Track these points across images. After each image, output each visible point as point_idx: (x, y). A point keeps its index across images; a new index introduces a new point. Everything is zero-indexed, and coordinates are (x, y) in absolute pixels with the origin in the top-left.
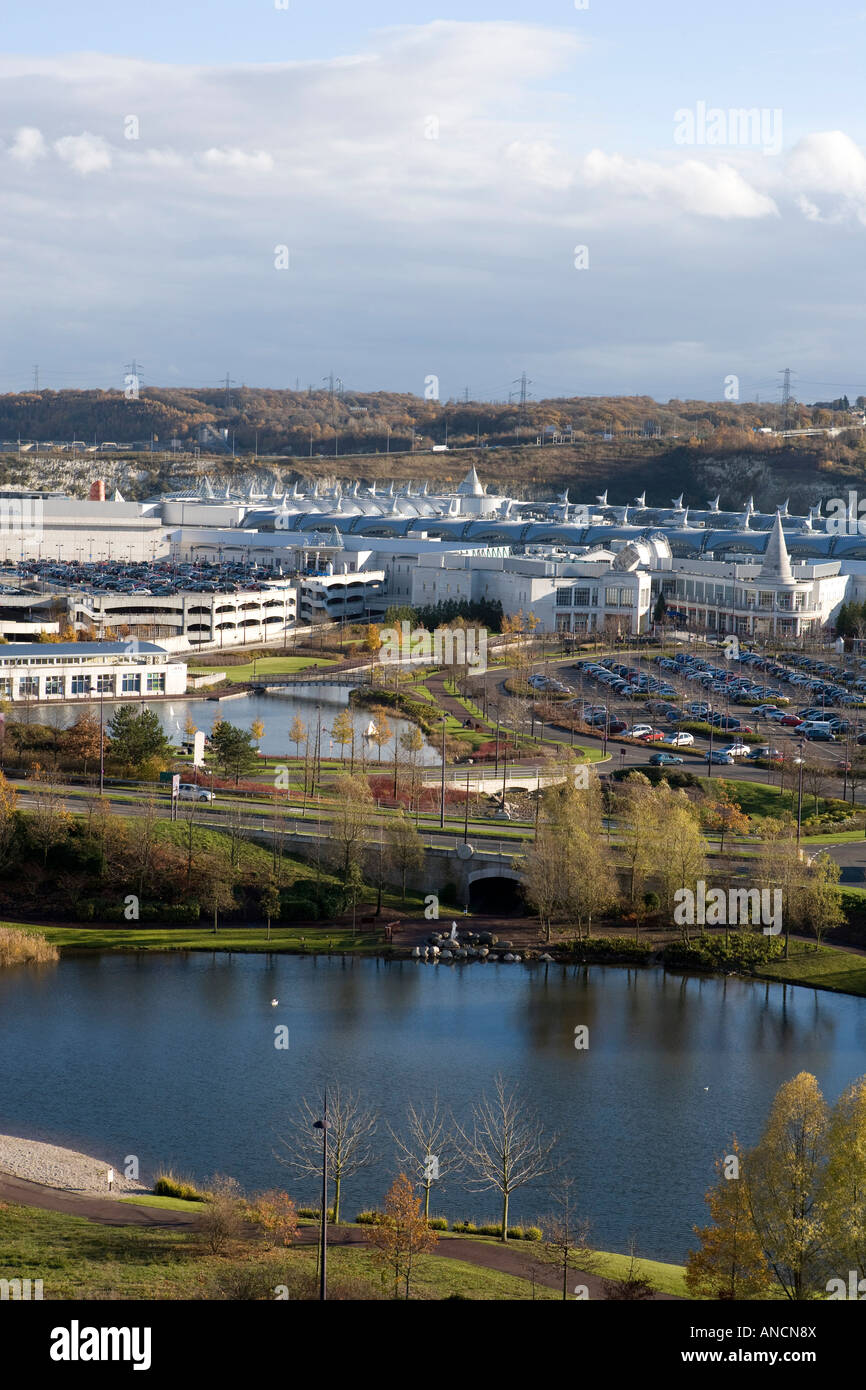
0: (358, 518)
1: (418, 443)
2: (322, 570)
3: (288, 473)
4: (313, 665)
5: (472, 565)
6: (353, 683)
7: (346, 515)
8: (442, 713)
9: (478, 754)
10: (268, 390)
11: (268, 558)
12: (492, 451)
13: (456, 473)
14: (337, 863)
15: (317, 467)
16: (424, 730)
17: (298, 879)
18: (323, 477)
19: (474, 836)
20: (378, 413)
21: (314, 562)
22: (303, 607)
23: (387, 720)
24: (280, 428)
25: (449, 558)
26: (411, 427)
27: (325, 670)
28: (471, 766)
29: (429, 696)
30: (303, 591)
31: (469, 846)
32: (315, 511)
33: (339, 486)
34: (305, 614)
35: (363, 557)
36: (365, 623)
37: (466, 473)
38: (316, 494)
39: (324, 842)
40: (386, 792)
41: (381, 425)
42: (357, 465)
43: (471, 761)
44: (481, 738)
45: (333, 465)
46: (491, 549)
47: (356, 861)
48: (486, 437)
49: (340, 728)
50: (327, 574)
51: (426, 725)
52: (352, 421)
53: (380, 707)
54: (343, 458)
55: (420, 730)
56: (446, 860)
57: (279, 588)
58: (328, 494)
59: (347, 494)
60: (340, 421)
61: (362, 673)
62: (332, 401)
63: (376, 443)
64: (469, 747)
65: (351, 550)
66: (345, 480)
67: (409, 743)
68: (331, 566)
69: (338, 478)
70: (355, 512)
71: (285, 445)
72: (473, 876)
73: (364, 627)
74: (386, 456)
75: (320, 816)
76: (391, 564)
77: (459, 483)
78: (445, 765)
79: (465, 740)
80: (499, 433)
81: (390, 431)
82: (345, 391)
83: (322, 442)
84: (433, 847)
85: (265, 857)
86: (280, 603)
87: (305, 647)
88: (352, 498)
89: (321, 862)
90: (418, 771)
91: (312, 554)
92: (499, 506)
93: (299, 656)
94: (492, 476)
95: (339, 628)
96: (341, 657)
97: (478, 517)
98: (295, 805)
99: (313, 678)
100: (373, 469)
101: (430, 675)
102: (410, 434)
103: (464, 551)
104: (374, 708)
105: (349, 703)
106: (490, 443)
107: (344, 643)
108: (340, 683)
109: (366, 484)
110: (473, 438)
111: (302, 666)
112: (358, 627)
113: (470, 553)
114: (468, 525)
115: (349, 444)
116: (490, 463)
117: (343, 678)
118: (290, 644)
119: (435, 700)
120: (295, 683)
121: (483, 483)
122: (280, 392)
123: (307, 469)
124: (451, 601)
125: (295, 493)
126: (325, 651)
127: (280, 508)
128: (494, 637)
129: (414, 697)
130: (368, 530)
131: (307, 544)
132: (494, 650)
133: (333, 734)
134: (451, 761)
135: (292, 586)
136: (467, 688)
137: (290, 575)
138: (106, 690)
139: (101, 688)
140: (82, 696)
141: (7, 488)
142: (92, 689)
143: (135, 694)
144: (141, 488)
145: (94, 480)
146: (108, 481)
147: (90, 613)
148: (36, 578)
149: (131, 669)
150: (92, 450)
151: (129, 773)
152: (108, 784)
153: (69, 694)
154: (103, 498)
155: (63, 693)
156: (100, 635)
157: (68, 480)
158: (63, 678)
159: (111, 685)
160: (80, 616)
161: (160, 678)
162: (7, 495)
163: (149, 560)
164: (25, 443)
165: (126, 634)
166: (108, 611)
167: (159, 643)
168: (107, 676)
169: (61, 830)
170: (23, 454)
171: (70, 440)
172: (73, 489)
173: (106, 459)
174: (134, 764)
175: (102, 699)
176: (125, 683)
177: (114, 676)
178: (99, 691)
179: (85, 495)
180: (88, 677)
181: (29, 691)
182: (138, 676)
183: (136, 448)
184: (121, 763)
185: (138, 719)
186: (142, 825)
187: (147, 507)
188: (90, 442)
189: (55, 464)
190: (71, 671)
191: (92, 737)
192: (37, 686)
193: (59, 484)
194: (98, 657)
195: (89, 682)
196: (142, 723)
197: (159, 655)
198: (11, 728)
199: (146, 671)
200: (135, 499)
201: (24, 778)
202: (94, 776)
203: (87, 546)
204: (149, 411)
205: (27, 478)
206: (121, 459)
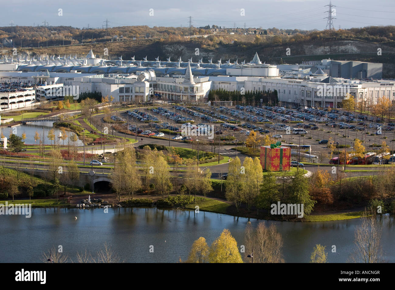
0: (55, 67)
1: (73, 42)
2: (43, 84)
3: (32, 53)
4: (41, 115)
5: (92, 81)
6: (54, 120)
7: (50, 66)
8: (83, 129)
9: (95, 142)
10: (25, 27)
11: (26, 81)
12: (97, 44)
13: (86, 51)
14: (51, 178)
15: (41, 51)
16: (78, 135)
17: (39, 184)
18: (43, 54)
19: (95, 168)
20: (60, 33)
21: (41, 81)
22: (37, 96)
23: (65, 132)
24: (29, 39)
25: (84, 79)
26: (71, 37)
27: (45, 116)
28: (93, 145)
29: (79, 124)
30: (37, 91)
31: (93, 171)
32: (40, 65)
33: (48, 57)
34: (38, 98)
35: (56, 79)
36: (57, 100)
37: (89, 51)
38: (41, 59)
39: (47, 172)
40: (66, 155)
41: (61, 36)
42: (54, 50)
43: (93, 144)
44: (96, 137)
45: (46, 50)
46: (97, 75)
47: (57, 177)
48: (95, 39)
49: (50, 135)
50: (45, 85)
51: (78, 133)
52: (52, 36)
53: (63, 128)
54: (49, 48)
55: (76, 135)
56: (86, 176)
57: (30, 90)
58: (45, 59)
59: (50, 59)
60: (48, 36)
61: (57, 117)
62: (45, 29)
63: (60, 43)
64: (92, 140)
65: (53, 77)
66: (50, 55)
67: (73, 139)
68: (46, 82)
69: (47, 54)
70: (53, 65)
71: (30, 44)
72: (95, 181)
73: (57, 102)
74: (63, 46)
75: (45, 163)
76: (65, 81)
77: (87, 55)
78: (85, 146)
79: (91, 137)
80: (99, 38)
81: (64, 38)
82: (49, 26)
83: (42, 43)
84: (82, 172)
85: (28, 177)
86: (30, 95)
87: (38, 109)
88: (52, 60)
89: (46, 178)
90: (76, 148)
91: (40, 79)
92: (100, 62)
93: (36, 112)
94: (98, 52)
95: (49, 102)
96: (50, 112)
97: (93, 65)
98: (37, 160)
99: (41, 119)
100: (59, 51)
101: (79, 117)
102: (71, 39)
103: (89, 76)
104: (61, 128)
105: (53, 127)
106: (96, 41)
107: (51, 107)
108: (50, 120)
109: (57, 56)
110: (91, 40)
111: (37, 115)
112: (56, 102)
113: (91, 77)
114: (90, 68)
115: (51, 43)
116: (97, 48)
117: (51, 119)
118: (33, 108)
119: (81, 125)
120: (35, 121)
121: (94, 54)
122: (29, 27)
123: (37, 51)
124: (85, 92)
125: (34, 60)
126: (45, 110)
127: (29, 64)
128: (99, 104)
129: (74, 124)
130: (58, 71)
131: (38, 75)
132: (99, 108)
133: (48, 137)
134: (86, 144)
135: (34, 89)
136: (91, 120)
137: (33, 86)
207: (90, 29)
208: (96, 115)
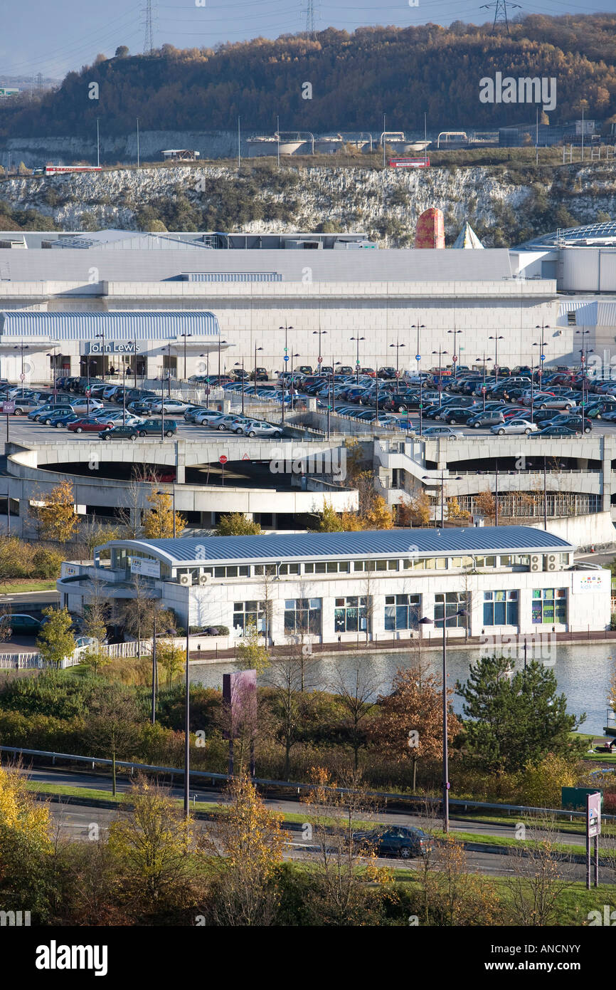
138: (451, 624)
139: (442, 617)
140: (405, 634)
141: (256, 228)
142: (425, 621)
143: (509, 630)
144: (515, 221)
145: (422, 208)
146: (450, 208)
147: (418, 471)
148: (313, 404)
149: (500, 581)
150: (419, 147)
151: (499, 788)
152: (459, 811)
153: (380, 632)
154: (440, 243)
155: (368, 630)
156: (437, 514)
157: (373, 210)
158: (367, 600)
159: (461, 613)
160: (400, 478)
161: (557, 598)
162: (256, 243)
163: (532, 362)
164: (287, 138)
165: (489, 512)
166: (453, 467)
167: (555, 528)
168: (452, 596)
169: (370, 903)
170: (286, 161)
171: (376, 128)
172: (383, 227)
173: (445, 164)
174: (511, 769)
175: (443, 641)
176: (488, 609)
177: (467, 596)
178: (438, 625)
179: (406, 238)
180: (417, 598)
181: (303, 627)
182: (515, 594)
183: (506, 141)
184: (484, 768)
185: (516, 679)
186: (528, 894)
187: (528, 258)
188: (415, 131)
189: (347, 178)
190: (384, 586)
191: (426, 717)
192: (317, 615)
193: (356, 217)
194: (436, 559)
195: (419, 607)
196: (525, 689)
197: (555, 552)
198: (269, 698)
199: (529, 585)
200: (504, 242)
201: (295, 798)
202: (432, 795)
203: (409, 338)
204: (531, 64)
205: (293, 207)
206: (475, 163)
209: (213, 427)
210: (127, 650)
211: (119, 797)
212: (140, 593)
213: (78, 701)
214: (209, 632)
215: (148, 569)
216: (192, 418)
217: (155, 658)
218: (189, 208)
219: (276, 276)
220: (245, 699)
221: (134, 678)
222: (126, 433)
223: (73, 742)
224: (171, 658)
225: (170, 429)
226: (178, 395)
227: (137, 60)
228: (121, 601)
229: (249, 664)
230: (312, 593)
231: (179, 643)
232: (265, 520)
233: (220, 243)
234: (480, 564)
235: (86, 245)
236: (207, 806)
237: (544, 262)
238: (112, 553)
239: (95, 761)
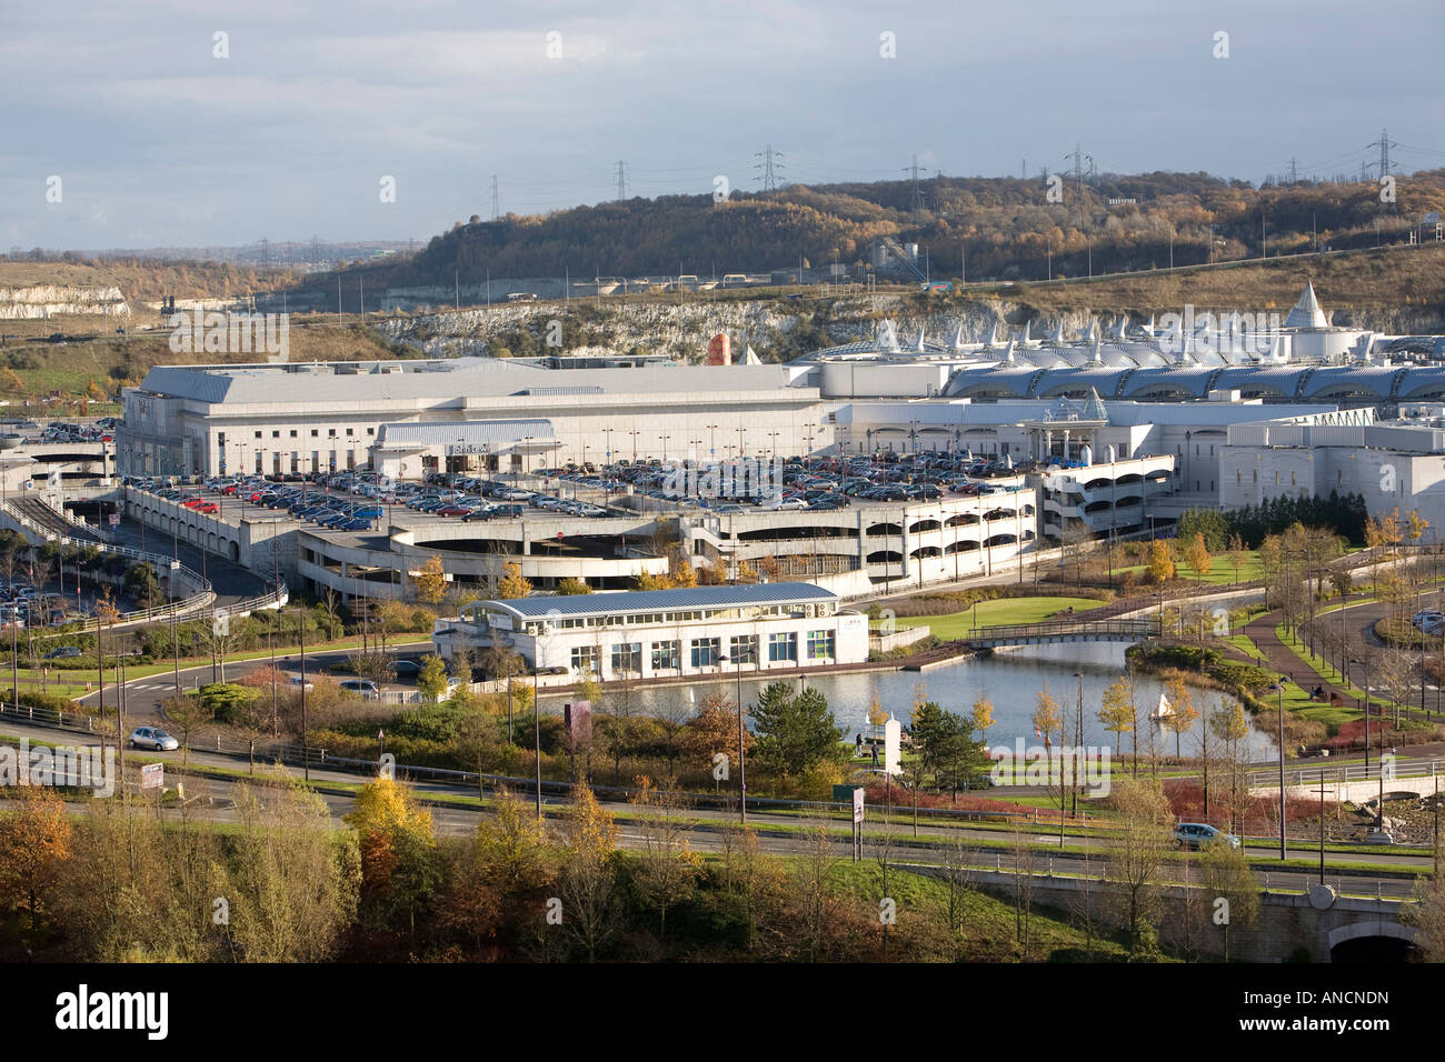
0: (1129, 374)
1: (1220, 251)
2: (1075, 460)
3: (1015, 308)
4: (1066, 609)
5: (1314, 439)
6: (1132, 636)
7: (1108, 369)
8: (1275, 677)
9: (1337, 741)
10: (979, 180)
11: (989, 443)
12: (1339, 257)
13: (1283, 295)
14: (1118, 921)
15: (1061, 296)
16: (1248, 705)
17: (1057, 947)
18: (1070, 311)
19: (1336, 872)
20: (1154, 205)
21: (1063, 445)
22: (1047, 517)
23: (1187, 691)
24: (999, 238)
25: (1275, 429)
26: (1207, 225)
27: (1085, 617)
28: (1325, 759)
29: (1254, 652)
30: (1045, 494)
31: (1329, 887)
32: (1060, 365)
33: (1096, 324)
34: (1050, 529)
35: (1139, 435)
36: (1146, 538)
37: (1298, 295)
38: (1061, 339)
39: (1098, 889)
40: (1191, 806)
41: (1159, 223)
42: (1124, 290)
43: (1326, 753)
44: (1340, 716)
45: (1085, 292)
46: (1343, 413)
47: (1147, 917)
48: (1327, 235)
49: (1112, 707)
50: (1083, 465)
51: (1251, 696)
52: (1113, 221)
53: (1175, 671)
54: (1101, 280)
55: (1241, 707)
56: (1292, 912)
57: (1008, 489)
58: (1079, 338)
59: (1109, 336)
60: (1094, 222)
61: (1146, 619)
62: (1080, 191)
63: (1153, 255)
64: (1322, 730)
65: (1121, 424)
66: (1104, 315)
67: (1223, 726)
68: (1089, 452)
69: (1094, 312)
70: (1123, 364)
71: (1009, 263)
72: (1337, 936)
73: (1145, 545)
74: (1169, 273)
75: (1088, 847)
76: (1184, 443)
77: (1287, 311)
78: (1285, 760)
79: (1315, 720)
80: (1349, 228)
81: (1173, 234)
82: (1100, 173)
83: (1067, 256)
84: (1271, 891)
85: (1003, 915)
86: (1010, 514)
87: (1053, 582)
88: (1117, 341)
89: (1092, 920)
90: (1242, 771)
91: (1058, 433)
92: (1354, 344)
93: (1044, 595)
94: (1344, 298)
95: (1106, 549)
96: (1111, 594)
97: (1320, 363)
98: (1047, 830)
99: (1068, 630)
100: (1148, 294)
101: (1253, 618)
102: (1205, 237)
103: (1300, 419)
104: (1166, 673)
105: (1127, 668)
106: (1334, 244)
107: (1114, 572)
108: (1111, 636)
109: (1139, 318)
110: (1306, 239)
111: (1049, 611)
112: (1137, 546)
113: (1311, 421)
114: (1306, 377)
115: (1109, 258)
116: (1335, 277)
117: (1115, 628)
118: (1028, 577)
119: (1264, 658)
120: (1039, 639)
121: (1326, 309)
122: (998, 181)
123: (1043, 299)
124: (1284, 498)
125: (1027, 340)
126: (1086, 586)
127: (1005, 364)
128: (1354, 553)
129: (1230, 655)
130: (1146, 391)
131: (1047, 416)
132: (1355, 573)
133: (1103, 717)
134: (1293, 754)
135: (1028, 485)
136: (1315, 635)
137: (1024, 467)
138: (744, 660)
139: (737, 656)
140: (707, 670)
141: (582, 352)
142: (723, 658)
143: (790, 664)
144: (786, 343)
145: (713, 334)
146: (735, 334)
147: (715, 541)
148: (631, 490)
149: (782, 626)
150: (709, 287)
151: (784, 788)
152: (753, 807)
153: (688, 668)
154: (728, 361)
155: (679, 667)
156: (731, 574)
157: (674, 336)
158: (677, 644)
159: (751, 652)
160: (701, 546)
161: (826, 638)
162: (582, 364)
163: (803, 453)
164: (607, 282)
165: (773, 572)
166: (742, 537)
167: (823, 583)
168: (744, 639)
169: (685, 879)
170: (605, 299)
171: (675, 273)
172: (682, 350)
173: (730, 299)
174: (793, 773)
175: (738, 675)
176: (773, 648)
177: (756, 638)
178: (733, 661)
179: (700, 358)
180: (716, 641)
181: (626, 666)
182: (794, 636)
183: (776, 281)
184: (772, 772)
185: (795, 702)
186: (808, 868)
187: (797, 372)
188: (706, 274)
189: (653, 312)
190: (689, 633)
191: (726, 734)
192: (638, 657)
193: (661, 342)
194: (730, 611)
195: (718, 648)
196: (802, 710)
197: (824, 601)
198: (601, 723)
199: (804, 629)
200: (778, 360)
201: (624, 800)
202: (731, 795)
203: (706, 436)
204: (794, 222)
205: (611, 335)
206: (753, 299)
207: (1304, 184)
208: (1338, 607)
209: (551, 510)
210: (489, 687)
211: (485, 802)
212: (497, 643)
213: (450, 728)
214: (552, 671)
215: (503, 623)
216: (535, 502)
217: (510, 693)
218: (529, 338)
219: (599, 390)
220: (582, 724)
221: (495, 709)
222: (483, 517)
223: (448, 760)
224: (523, 693)
225: (517, 512)
226: (523, 485)
227: (485, 225)
228: (483, 649)
229: (585, 697)
230: (632, 639)
231: (529, 681)
232: (594, 582)
233: (554, 365)
234: (766, 613)
235: (449, 369)
236: (554, 808)
237: (809, 375)
238: (475, 611)
239: (465, 775)
